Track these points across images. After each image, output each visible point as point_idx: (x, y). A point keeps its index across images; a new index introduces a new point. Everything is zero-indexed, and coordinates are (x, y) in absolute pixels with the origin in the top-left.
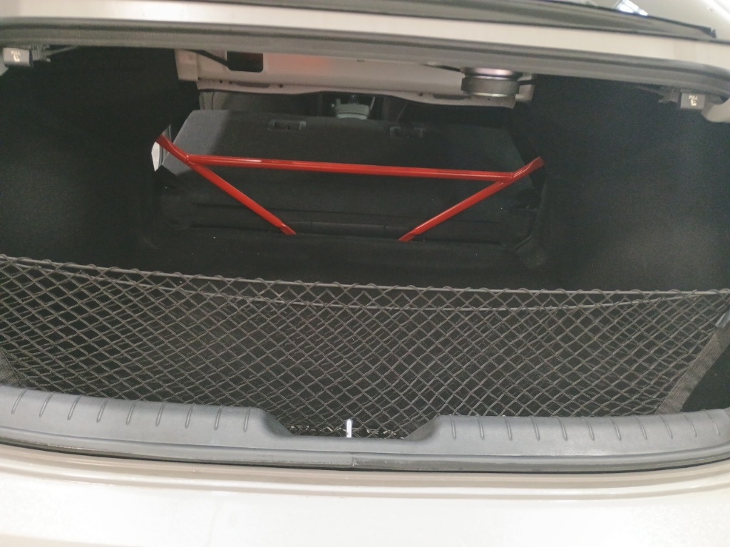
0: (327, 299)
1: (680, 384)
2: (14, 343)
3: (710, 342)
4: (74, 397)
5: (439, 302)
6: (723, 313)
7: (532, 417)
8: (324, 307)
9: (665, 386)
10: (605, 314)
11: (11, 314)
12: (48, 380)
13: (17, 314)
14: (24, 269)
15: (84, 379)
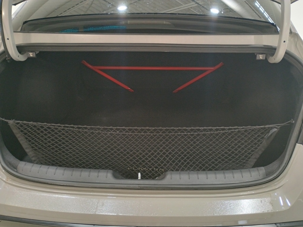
0: (145, 132)
1: (253, 157)
2: (37, 149)
3: (263, 143)
4: (48, 166)
5: (170, 132)
6: (267, 133)
7: (206, 171)
8: (144, 135)
9: (248, 157)
10: (226, 134)
11: (35, 140)
12: (48, 159)
13: (37, 140)
14: (38, 126)
15: (59, 159)
